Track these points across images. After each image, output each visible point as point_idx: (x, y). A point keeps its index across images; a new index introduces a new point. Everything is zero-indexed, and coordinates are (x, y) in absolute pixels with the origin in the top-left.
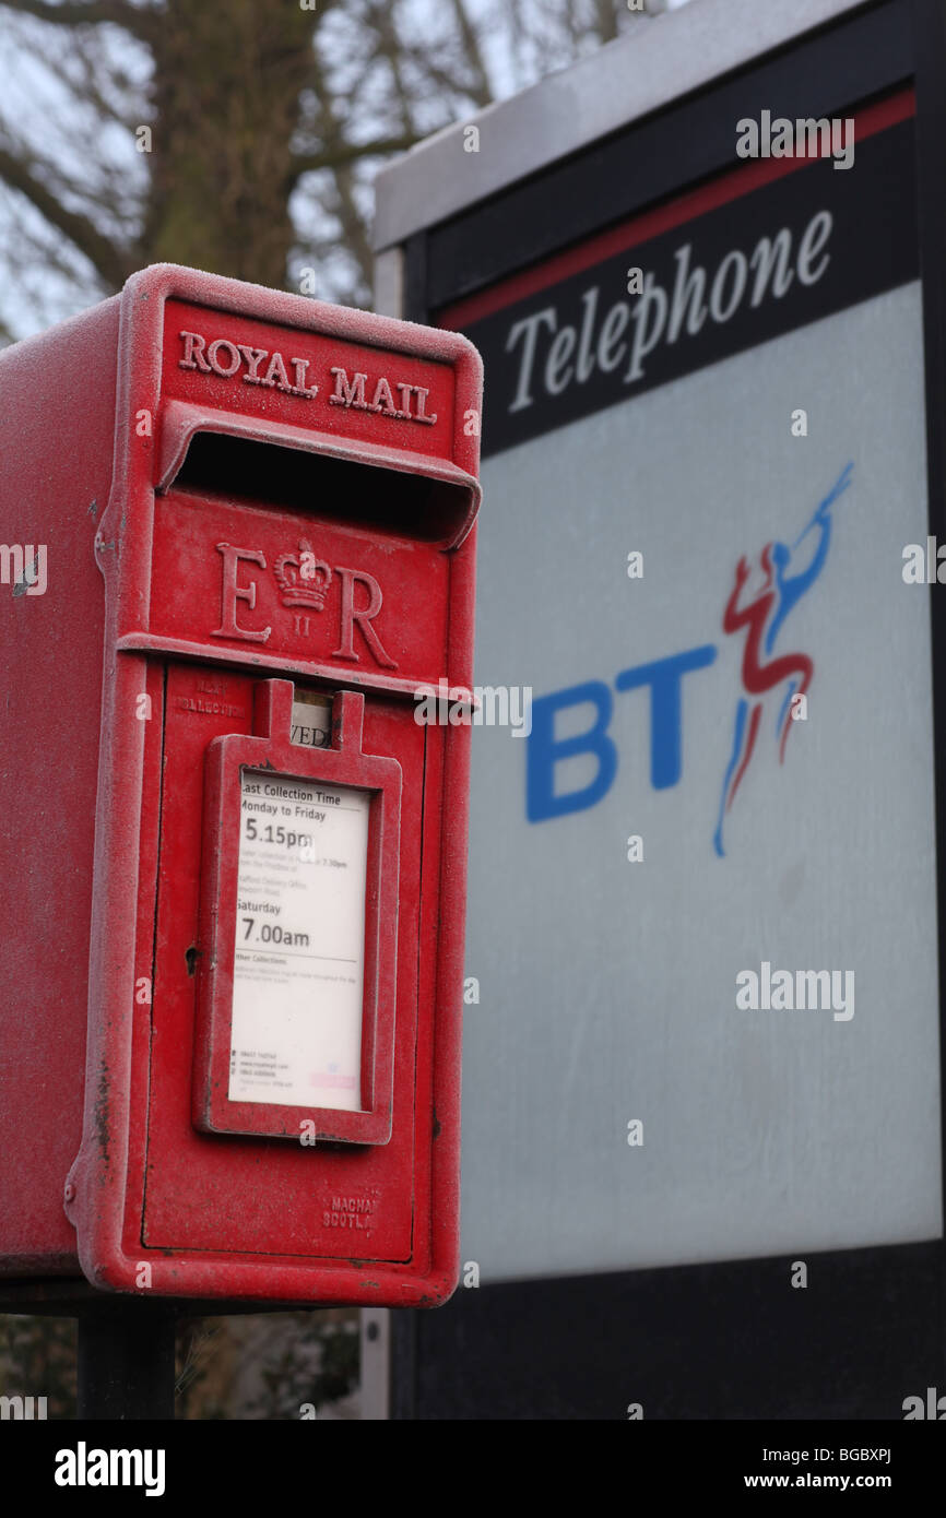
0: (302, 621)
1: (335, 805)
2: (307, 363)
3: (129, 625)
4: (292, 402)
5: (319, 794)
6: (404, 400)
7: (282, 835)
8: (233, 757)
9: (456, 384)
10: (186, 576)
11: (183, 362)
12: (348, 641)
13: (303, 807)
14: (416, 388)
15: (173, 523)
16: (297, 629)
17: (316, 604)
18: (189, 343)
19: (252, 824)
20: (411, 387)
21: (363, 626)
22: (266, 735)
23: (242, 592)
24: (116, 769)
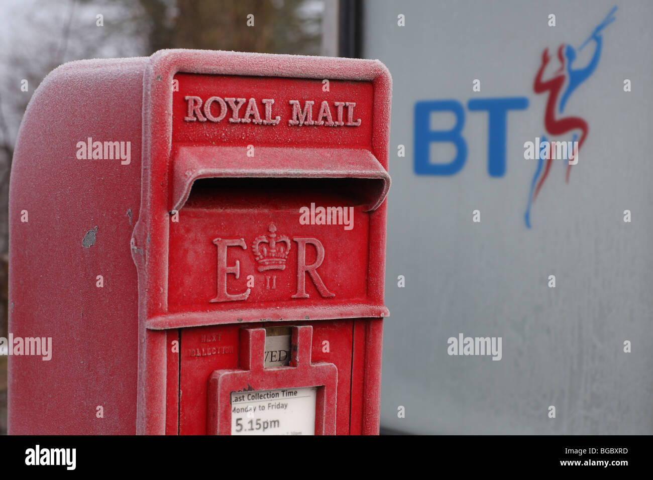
0: (271, 280)
1: (294, 396)
2: (273, 101)
3: (154, 312)
4: (261, 130)
5: (283, 391)
6: (339, 114)
7: (260, 425)
8: (226, 389)
9: (374, 95)
10: (193, 266)
11: (187, 119)
12: (302, 287)
13: (273, 403)
14: (347, 103)
15: (182, 231)
16: (268, 286)
17: (280, 267)
18: (191, 104)
19: (239, 422)
20: (343, 103)
21: (312, 275)
22: (247, 369)
23: (230, 269)
24: (148, 408)
